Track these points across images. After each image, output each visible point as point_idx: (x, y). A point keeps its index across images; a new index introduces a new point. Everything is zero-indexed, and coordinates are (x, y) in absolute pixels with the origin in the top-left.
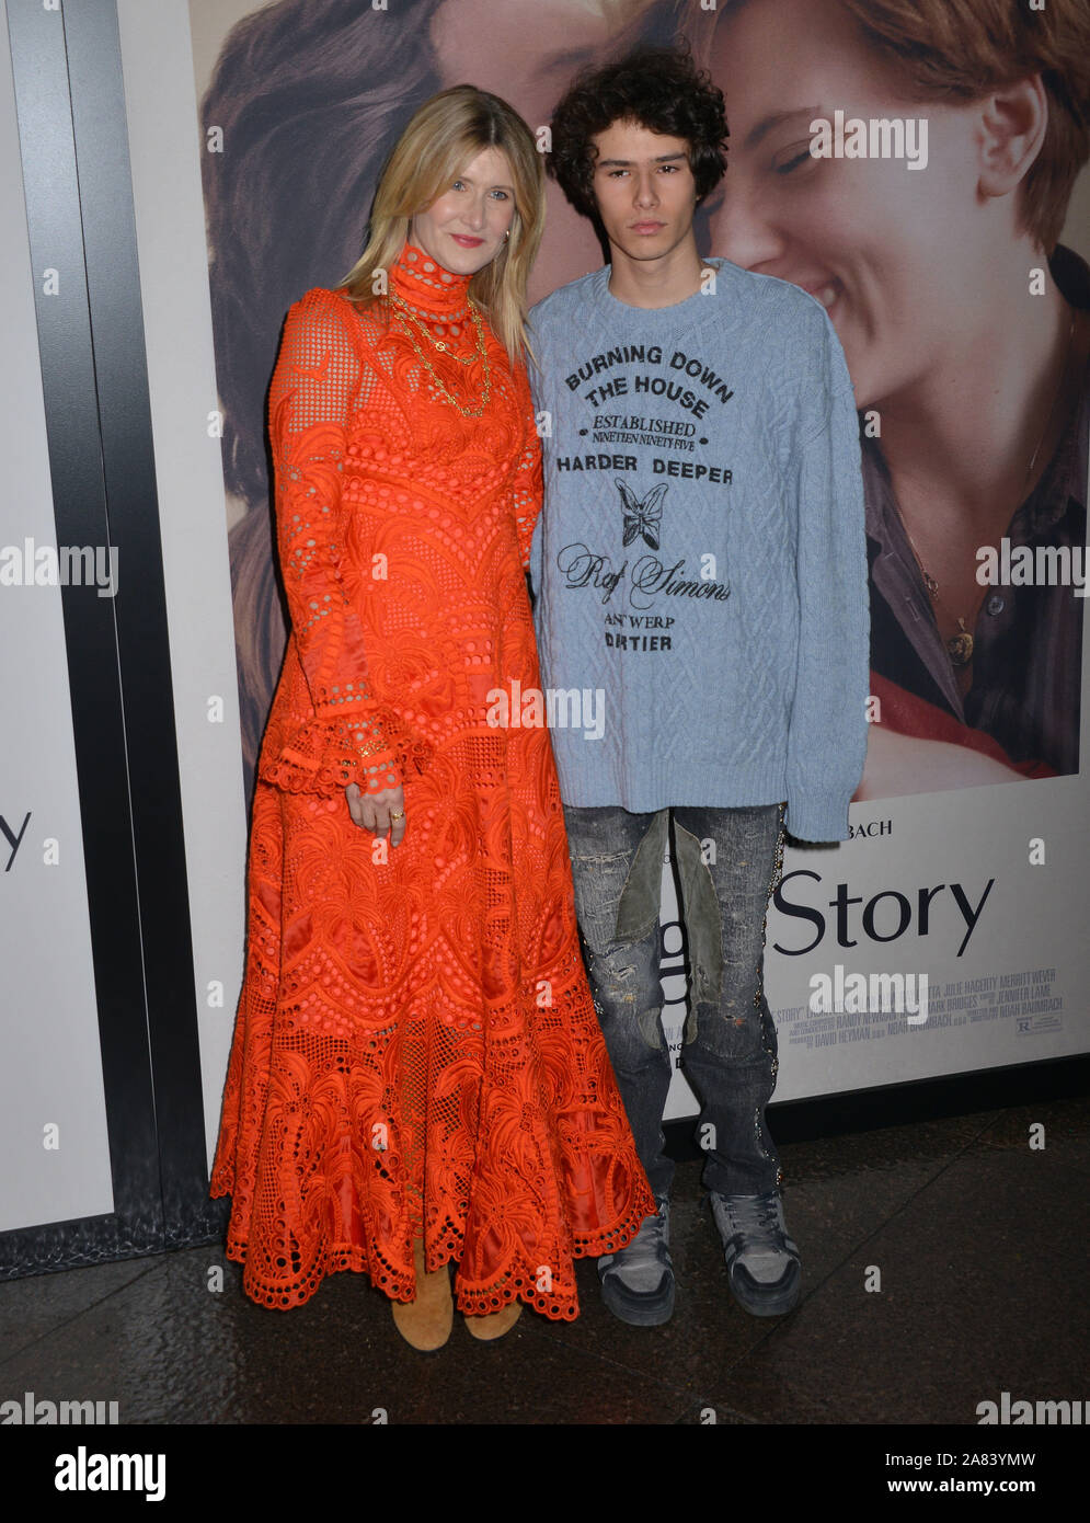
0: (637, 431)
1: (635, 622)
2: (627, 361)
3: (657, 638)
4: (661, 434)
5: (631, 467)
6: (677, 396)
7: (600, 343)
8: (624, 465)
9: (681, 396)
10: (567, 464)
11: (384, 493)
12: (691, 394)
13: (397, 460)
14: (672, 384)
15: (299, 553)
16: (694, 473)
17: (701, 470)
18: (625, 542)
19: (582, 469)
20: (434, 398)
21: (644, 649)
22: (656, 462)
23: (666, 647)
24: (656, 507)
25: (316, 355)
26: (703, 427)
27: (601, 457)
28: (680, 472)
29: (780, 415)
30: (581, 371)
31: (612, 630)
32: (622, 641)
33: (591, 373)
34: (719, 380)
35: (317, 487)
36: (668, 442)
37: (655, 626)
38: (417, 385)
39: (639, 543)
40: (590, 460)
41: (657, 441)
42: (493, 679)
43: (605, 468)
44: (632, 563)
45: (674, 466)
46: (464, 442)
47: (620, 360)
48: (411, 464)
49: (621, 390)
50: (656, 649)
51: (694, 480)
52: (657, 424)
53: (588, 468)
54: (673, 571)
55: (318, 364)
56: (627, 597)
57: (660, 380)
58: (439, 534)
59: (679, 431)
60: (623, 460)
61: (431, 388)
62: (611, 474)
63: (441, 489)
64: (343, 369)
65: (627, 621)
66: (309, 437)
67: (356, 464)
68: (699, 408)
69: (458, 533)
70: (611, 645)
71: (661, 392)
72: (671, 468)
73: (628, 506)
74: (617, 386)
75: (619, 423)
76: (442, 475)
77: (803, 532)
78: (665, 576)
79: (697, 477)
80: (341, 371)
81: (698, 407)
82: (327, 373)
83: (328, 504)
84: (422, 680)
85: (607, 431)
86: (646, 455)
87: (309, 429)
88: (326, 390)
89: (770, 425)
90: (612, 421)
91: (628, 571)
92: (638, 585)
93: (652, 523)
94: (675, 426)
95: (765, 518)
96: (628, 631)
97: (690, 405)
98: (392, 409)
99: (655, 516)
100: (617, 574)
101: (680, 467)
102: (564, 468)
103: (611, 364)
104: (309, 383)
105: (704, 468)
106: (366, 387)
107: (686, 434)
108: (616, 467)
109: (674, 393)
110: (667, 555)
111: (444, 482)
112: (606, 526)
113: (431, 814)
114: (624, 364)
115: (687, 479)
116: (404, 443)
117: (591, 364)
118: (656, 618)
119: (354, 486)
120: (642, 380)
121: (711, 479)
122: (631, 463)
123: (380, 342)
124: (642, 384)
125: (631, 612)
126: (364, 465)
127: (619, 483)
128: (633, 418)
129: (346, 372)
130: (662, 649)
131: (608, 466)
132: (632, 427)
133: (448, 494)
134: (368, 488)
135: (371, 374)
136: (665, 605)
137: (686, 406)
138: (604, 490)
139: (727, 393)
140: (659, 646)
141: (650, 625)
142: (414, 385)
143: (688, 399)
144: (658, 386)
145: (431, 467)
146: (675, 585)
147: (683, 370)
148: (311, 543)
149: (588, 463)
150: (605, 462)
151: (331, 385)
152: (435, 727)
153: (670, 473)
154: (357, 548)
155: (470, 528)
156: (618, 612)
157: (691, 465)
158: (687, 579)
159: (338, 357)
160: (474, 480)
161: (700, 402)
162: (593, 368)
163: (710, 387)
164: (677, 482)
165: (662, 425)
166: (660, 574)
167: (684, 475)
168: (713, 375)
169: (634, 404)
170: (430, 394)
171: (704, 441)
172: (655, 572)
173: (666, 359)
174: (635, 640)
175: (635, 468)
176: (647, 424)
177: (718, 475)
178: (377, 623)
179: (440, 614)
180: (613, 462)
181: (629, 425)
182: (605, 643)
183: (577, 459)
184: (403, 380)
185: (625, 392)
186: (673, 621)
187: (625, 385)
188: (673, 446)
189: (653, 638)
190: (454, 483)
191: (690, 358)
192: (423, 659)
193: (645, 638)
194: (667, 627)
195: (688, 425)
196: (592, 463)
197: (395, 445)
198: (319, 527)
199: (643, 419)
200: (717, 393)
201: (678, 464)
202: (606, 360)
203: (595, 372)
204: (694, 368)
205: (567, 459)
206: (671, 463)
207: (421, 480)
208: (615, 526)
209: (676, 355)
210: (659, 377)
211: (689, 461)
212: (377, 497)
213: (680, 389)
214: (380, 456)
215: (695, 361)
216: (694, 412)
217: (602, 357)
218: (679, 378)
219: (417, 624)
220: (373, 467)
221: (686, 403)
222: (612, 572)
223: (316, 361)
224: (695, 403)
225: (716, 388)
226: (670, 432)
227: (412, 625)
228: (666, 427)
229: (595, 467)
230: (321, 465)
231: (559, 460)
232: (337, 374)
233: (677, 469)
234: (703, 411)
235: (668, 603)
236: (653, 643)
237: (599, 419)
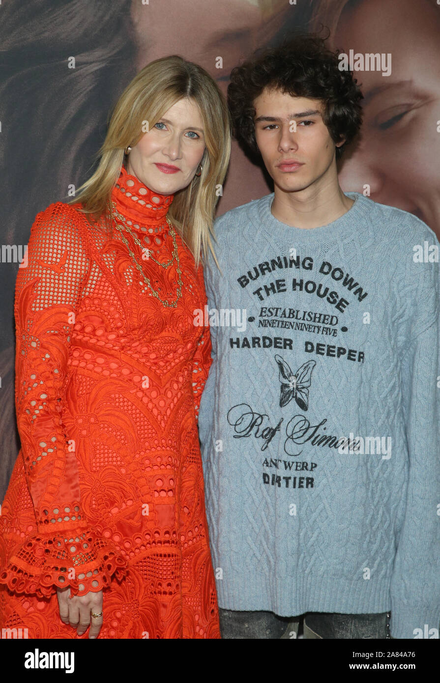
0: (293, 320)
1: (287, 466)
2: (286, 267)
3: (303, 478)
4: (311, 323)
5: (288, 347)
6: (325, 294)
7: (265, 253)
8: (282, 345)
9: (328, 295)
10: (238, 343)
11: (101, 361)
12: (336, 293)
13: (112, 337)
14: (320, 286)
15: (33, 403)
16: (336, 353)
17: (342, 351)
18: (282, 404)
19: (249, 347)
20: (143, 291)
21: (294, 487)
22: (307, 343)
23: (310, 486)
24: (306, 378)
25: (57, 254)
26: (344, 318)
27: (265, 338)
28: (325, 352)
29: (401, 311)
30: (249, 273)
31: (270, 471)
32: (277, 480)
33: (258, 275)
34: (357, 284)
35: (50, 354)
36: (316, 329)
37: (302, 469)
38: (131, 281)
39: (292, 404)
40: (256, 341)
41: (308, 328)
42: (174, 508)
43: (267, 347)
44: (287, 419)
45: (321, 347)
46: (162, 326)
47: (280, 266)
48: (123, 340)
49: (282, 288)
50: (302, 487)
51: (336, 358)
52: (309, 315)
53: (254, 346)
54: (318, 427)
55: (58, 260)
56: (282, 446)
57: (312, 282)
58: (140, 394)
59: (326, 321)
60: (282, 341)
61: (141, 283)
62: (272, 351)
63: (144, 360)
64: (77, 265)
65: (281, 465)
66: (47, 315)
67: (79, 337)
68: (341, 305)
69: (154, 394)
70: (268, 483)
71: (313, 291)
72: (319, 349)
73: (285, 377)
74: (279, 286)
75: (280, 313)
76: (145, 350)
77: (414, 400)
78: (311, 431)
79: (339, 356)
80: (75, 267)
81: (340, 303)
82: (64, 268)
83: (58, 367)
84: (119, 507)
85: (270, 319)
86: (300, 338)
87: (48, 309)
88: (63, 280)
89: (393, 319)
90: (274, 312)
91: (283, 426)
92: (290, 437)
93: (303, 390)
94: (322, 317)
95: (386, 389)
96: (282, 472)
97: (334, 302)
98: (112, 298)
99: (306, 385)
100: (274, 428)
101: (326, 348)
102: (235, 346)
103: (274, 269)
104: (50, 274)
105: (344, 350)
106: (93, 280)
107: (331, 324)
108: (276, 347)
109: (322, 292)
110: (314, 415)
111: (146, 355)
112: (266, 390)
113: (118, 615)
114: (284, 269)
115: (330, 358)
116: (119, 324)
117: (258, 268)
118: (303, 463)
119: (76, 354)
120: (298, 281)
121: (349, 358)
122: (288, 344)
123: (104, 246)
124: (298, 284)
125: (285, 457)
126: (86, 339)
127: (278, 358)
128: (290, 310)
129: (79, 267)
130: (307, 487)
131: (270, 345)
132: (289, 317)
133: (148, 364)
134: (87, 356)
135: (97, 270)
136: (311, 453)
137: (331, 303)
138: (266, 363)
139: (363, 294)
140: (304, 484)
141: (299, 468)
142: (129, 281)
143: (333, 297)
144: (310, 287)
145: (137, 343)
146: (319, 438)
147: (329, 275)
148: (43, 396)
149: (254, 343)
150: (267, 342)
151: (68, 276)
152: (127, 545)
153: (318, 353)
154: (75, 402)
155: (162, 391)
156: (274, 457)
157: (334, 347)
158: (328, 434)
159: (74, 256)
160: (167, 354)
161: (342, 300)
162: (259, 271)
163: (350, 289)
164: (322, 359)
165: (313, 316)
166: (307, 429)
167: (328, 354)
168: (352, 280)
169: (291, 299)
170: (141, 288)
171: (344, 329)
172: (304, 427)
173: (317, 266)
174: (287, 479)
175: (291, 348)
176: (301, 315)
177: (354, 356)
178: (88, 460)
179: (137, 456)
180: (275, 343)
181: (287, 315)
182: (262, 480)
183: (245, 339)
184: (120, 275)
185: (285, 290)
186: (316, 465)
187: (284, 285)
188: (320, 333)
189: (301, 478)
190: (153, 356)
191: (334, 266)
192: (122, 490)
193: (295, 478)
194: (311, 470)
195: (332, 317)
196: (258, 343)
197: (112, 325)
198: (50, 384)
199: (298, 311)
200: (355, 293)
201: (324, 345)
202: (270, 266)
203: (261, 274)
204: (337, 274)
205: (238, 339)
206: (318, 345)
207: (129, 352)
208: (273, 391)
209: (324, 264)
210: (311, 280)
211: (332, 344)
212: (94, 362)
213: (327, 290)
214: (100, 332)
215: (338, 269)
216: (337, 307)
217: (267, 263)
218: (326, 281)
219: (119, 463)
220: (93, 341)
221: (331, 300)
222: (270, 426)
223: (57, 258)
224: (338, 300)
225: (354, 289)
226: (318, 321)
227: (115, 463)
228: (315, 317)
229: (259, 346)
230: (56, 337)
231: (231, 340)
232: (73, 269)
233: (323, 350)
234: (345, 307)
235: (313, 451)
236: (301, 482)
237: (264, 310)
